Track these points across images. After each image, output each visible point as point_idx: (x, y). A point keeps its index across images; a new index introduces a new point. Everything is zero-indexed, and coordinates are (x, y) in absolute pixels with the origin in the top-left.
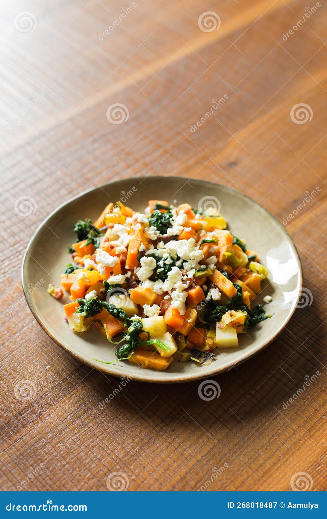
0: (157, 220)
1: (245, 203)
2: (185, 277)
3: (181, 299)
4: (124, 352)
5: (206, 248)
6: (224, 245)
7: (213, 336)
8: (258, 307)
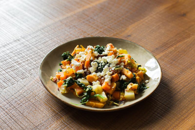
0: (98, 49)
1: (135, 46)
2: (111, 70)
3: (109, 78)
4: (84, 100)
5: (119, 59)
6: (127, 59)
7: (124, 94)
8: (143, 84)
